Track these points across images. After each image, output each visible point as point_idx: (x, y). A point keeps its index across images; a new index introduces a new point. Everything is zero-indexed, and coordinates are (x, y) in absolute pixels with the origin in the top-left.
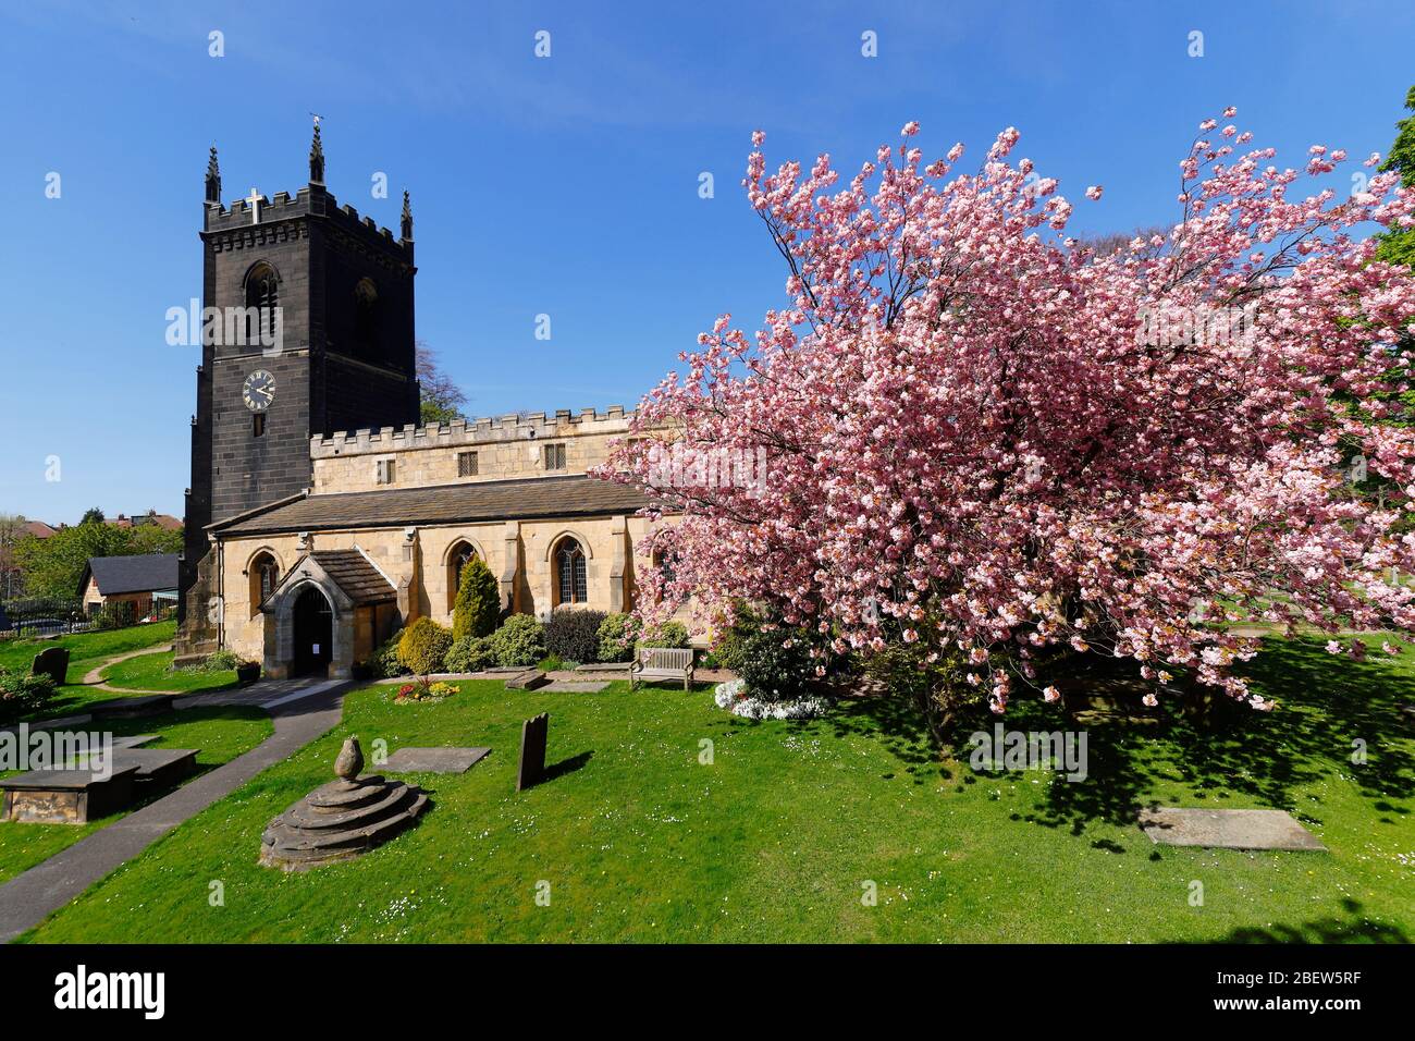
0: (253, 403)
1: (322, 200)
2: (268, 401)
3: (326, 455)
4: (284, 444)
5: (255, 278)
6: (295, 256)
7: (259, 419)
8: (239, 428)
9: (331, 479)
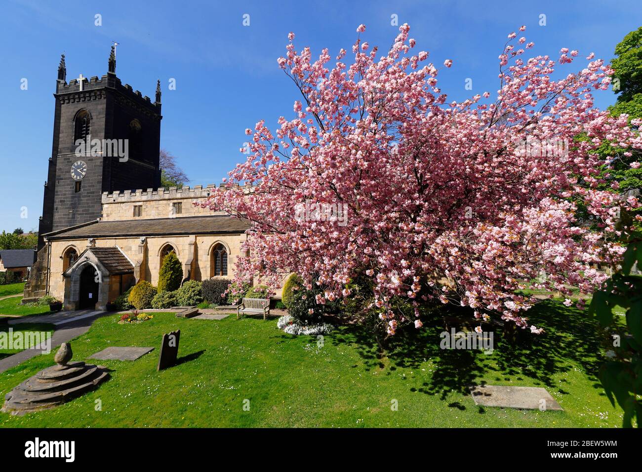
0: (75, 177)
1: (114, 81)
2: (83, 175)
3: (109, 202)
4: (89, 196)
5: (80, 117)
6: (100, 107)
7: (78, 184)
8: (68, 188)
9: (111, 214)
